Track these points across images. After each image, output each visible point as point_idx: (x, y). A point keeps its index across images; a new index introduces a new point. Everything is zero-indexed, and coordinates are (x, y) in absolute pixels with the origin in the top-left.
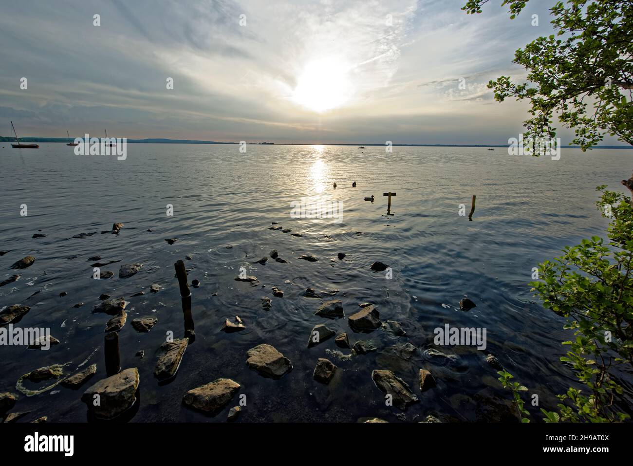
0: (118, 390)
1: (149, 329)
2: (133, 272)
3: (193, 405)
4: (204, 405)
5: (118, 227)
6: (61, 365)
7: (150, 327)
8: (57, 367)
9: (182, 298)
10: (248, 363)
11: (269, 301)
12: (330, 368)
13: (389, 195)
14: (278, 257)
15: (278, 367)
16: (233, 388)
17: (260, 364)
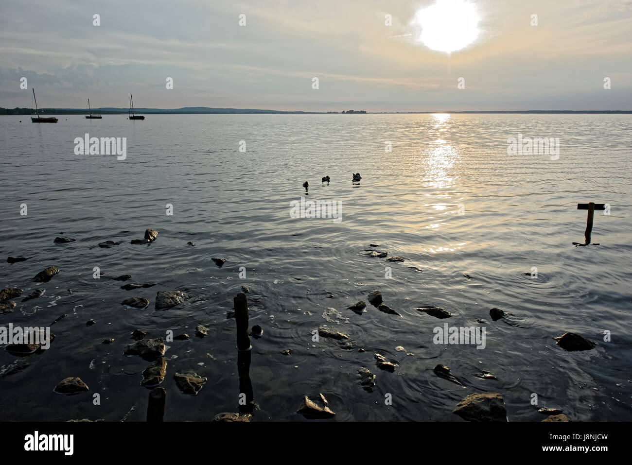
1: (197, 390)
2: (173, 303)
5: (151, 235)
7: (197, 388)
9: (239, 352)
11: (372, 376)
13: (591, 208)
14: (383, 304)
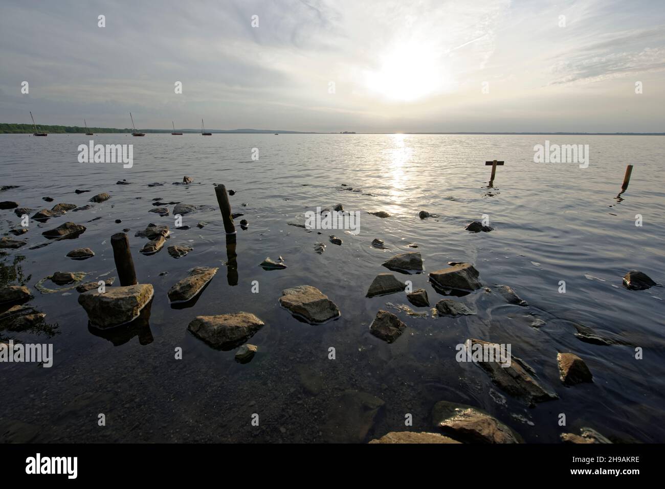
0: (115, 297)
1: (181, 255)
2: (187, 211)
3: (198, 333)
4: (211, 335)
5: (189, 181)
6: (86, 273)
7: (182, 253)
8: (82, 274)
9: (227, 235)
10: (281, 301)
11: (323, 246)
12: (397, 325)
13: (494, 164)
14: (342, 210)
15: (319, 311)
16: (253, 324)
17: (294, 304)
